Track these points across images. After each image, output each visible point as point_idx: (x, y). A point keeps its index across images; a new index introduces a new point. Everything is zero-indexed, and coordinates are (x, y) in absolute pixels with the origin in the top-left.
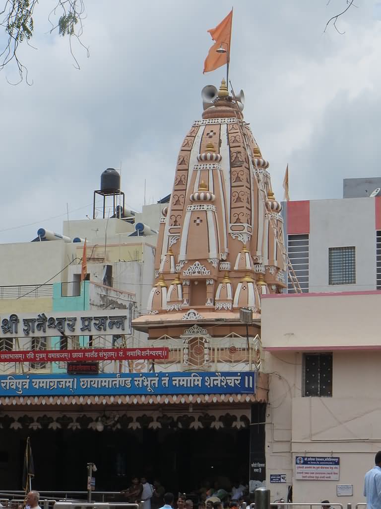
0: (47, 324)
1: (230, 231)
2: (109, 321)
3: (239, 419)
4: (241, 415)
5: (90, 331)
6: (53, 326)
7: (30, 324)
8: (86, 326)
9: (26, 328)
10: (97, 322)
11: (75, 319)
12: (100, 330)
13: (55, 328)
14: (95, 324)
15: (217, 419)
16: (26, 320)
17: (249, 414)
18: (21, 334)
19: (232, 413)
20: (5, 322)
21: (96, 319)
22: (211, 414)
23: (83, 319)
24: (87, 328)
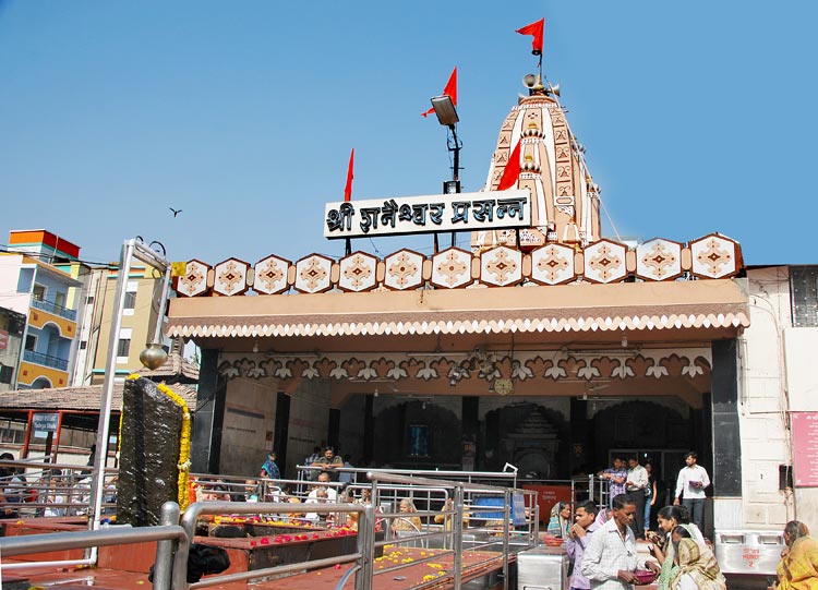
0: (398, 214)
1: (556, 204)
2: (497, 206)
3: (692, 363)
4: (696, 356)
5: (466, 222)
6: (407, 216)
7: (372, 216)
8: (459, 215)
9: (365, 222)
10: (478, 209)
11: (443, 206)
12: (483, 221)
13: (409, 220)
14: (475, 211)
15: (657, 362)
16: (365, 210)
17: (708, 355)
18: (356, 230)
19: (681, 353)
20: (333, 213)
21: (477, 204)
22: (646, 354)
23: (455, 205)
24: (462, 218)
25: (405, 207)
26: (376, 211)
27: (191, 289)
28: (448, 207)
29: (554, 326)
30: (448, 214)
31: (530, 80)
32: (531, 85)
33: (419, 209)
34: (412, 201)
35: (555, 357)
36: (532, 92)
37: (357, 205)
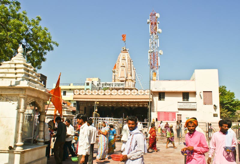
2: (120, 84)
3: (145, 105)
12: (119, 86)
17: (147, 104)
18: (101, 86)
19: (144, 103)
20: (98, 84)
21: (118, 84)
22: (140, 104)
23: (115, 84)
24: (116, 86)
25: (108, 84)
26: (104, 84)
27: (76, 94)
28: (114, 84)
29: (128, 100)
30: (114, 85)
31: (123, 48)
32: (123, 49)
33: (110, 84)
34: (109, 83)
35: (128, 104)
36: (124, 50)
37: (101, 83)
